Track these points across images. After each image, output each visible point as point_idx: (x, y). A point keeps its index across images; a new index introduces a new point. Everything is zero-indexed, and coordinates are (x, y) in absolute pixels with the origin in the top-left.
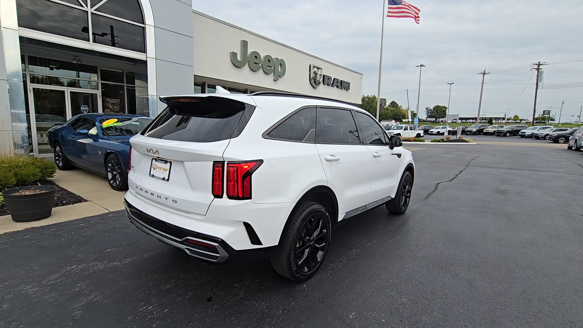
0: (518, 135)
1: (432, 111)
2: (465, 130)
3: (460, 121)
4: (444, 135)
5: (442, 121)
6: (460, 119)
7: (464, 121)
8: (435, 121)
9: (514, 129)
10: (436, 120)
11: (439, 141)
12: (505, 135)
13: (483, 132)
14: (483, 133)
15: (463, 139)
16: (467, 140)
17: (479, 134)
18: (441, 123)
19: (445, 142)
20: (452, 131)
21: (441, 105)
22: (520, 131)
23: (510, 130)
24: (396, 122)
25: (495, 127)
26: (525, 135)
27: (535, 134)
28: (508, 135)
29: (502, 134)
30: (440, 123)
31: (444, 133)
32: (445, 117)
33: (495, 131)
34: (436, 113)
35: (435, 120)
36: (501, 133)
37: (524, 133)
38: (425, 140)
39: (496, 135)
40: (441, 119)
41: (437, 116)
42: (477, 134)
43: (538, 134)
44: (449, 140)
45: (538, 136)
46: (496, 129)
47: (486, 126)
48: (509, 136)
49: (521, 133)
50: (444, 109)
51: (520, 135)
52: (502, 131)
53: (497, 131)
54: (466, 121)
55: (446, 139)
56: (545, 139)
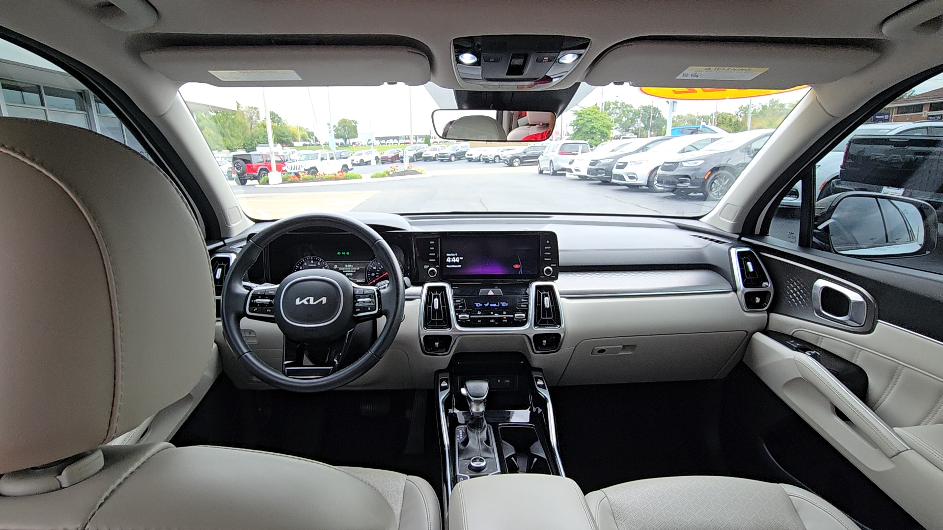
0: (464, 158)
1: (337, 128)
2: (398, 155)
3: (378, 142)
4: (370, 164)
5: (354, 143)
6: (377, 139)
7: (383, 142)
8: (343, 144)
9: (458, 151)
10: (346, 142)
11: (383, 176)
12: (450, 160)
13: (422, 157)
14: (422, 159)
15: (413, 169)
16: (420, 171)
17: (417, 161)
18: (354, 146)
19: (392, 175)
20: (381, 157)
21: (349, 117)
22: (466, 153)
23: (455, 152)
24: (283, 147)
25: (435, 149)
26: (472, 159)
27: (483, 156)
28: (453, 158)
29: (446, 158)
30: (352, 146)
31: (370, 161)
32: (357, 137)
33: (437, 155)
34: (343, 131)
35: (343, 142)
36: (444, 157)
37: (471, 155)
38: (362, 175)
39: (439, 160)
40: (352, 141)
41: (346, 136)
42: (415, 160)
43: (487, 156)
44: (396, 173)
45: (488, 159)
46: (437, 152)
47: (424, 148)
48: (455, 160)
49: (468, 155)
50: (353, 124)
51: (468, 159)
52: (446, 155)
53: (440, 154)
54: (386, 141)
55: (392, 171)
56: (495, 162)
